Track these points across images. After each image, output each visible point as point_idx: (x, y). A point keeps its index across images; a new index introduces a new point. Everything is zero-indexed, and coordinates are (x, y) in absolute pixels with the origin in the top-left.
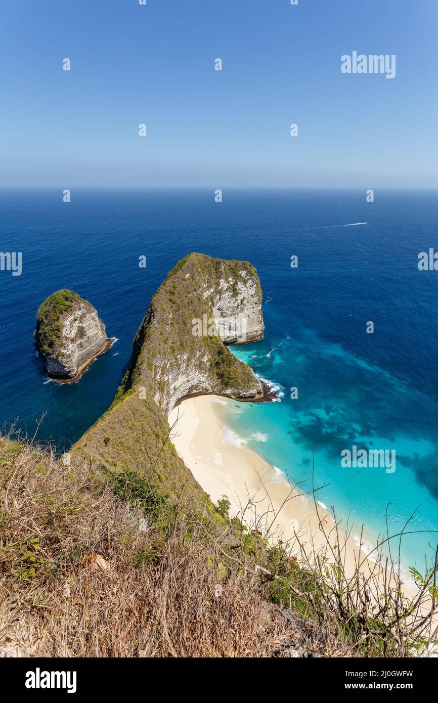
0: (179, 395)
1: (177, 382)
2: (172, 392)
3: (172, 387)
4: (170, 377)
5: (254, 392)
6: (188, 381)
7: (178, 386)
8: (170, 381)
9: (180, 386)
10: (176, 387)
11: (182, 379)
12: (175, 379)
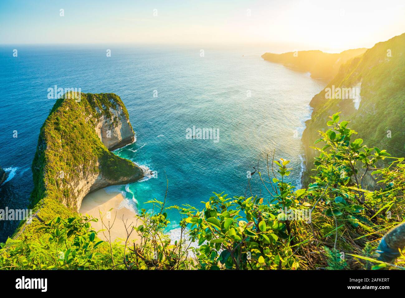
0: (83, 195)
1: (79, 186)
2: (76, 195)
3: (76, 191)
4: (72, 184)
5: (137, 176)
6: (88, 183)
7: (80, 188)
8: (73, 187)
9: (82, 188)
10: (79, 190)
11: (82, 183)
12: (77, 184)
